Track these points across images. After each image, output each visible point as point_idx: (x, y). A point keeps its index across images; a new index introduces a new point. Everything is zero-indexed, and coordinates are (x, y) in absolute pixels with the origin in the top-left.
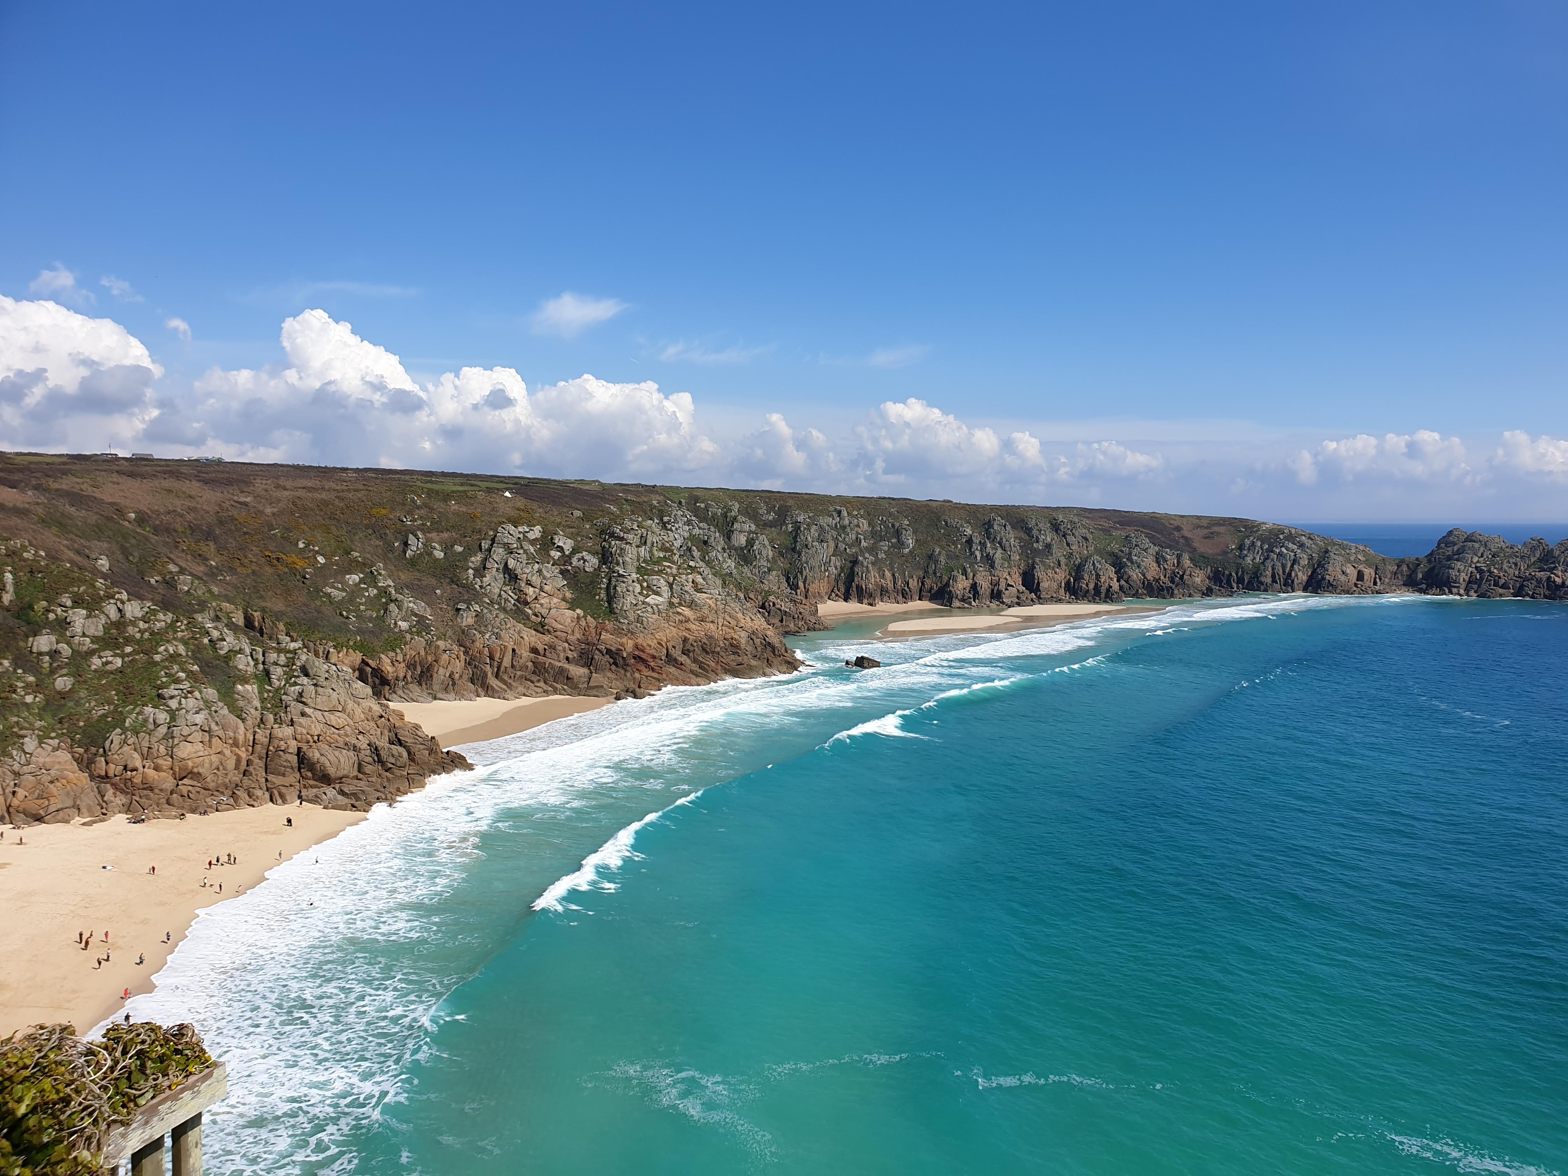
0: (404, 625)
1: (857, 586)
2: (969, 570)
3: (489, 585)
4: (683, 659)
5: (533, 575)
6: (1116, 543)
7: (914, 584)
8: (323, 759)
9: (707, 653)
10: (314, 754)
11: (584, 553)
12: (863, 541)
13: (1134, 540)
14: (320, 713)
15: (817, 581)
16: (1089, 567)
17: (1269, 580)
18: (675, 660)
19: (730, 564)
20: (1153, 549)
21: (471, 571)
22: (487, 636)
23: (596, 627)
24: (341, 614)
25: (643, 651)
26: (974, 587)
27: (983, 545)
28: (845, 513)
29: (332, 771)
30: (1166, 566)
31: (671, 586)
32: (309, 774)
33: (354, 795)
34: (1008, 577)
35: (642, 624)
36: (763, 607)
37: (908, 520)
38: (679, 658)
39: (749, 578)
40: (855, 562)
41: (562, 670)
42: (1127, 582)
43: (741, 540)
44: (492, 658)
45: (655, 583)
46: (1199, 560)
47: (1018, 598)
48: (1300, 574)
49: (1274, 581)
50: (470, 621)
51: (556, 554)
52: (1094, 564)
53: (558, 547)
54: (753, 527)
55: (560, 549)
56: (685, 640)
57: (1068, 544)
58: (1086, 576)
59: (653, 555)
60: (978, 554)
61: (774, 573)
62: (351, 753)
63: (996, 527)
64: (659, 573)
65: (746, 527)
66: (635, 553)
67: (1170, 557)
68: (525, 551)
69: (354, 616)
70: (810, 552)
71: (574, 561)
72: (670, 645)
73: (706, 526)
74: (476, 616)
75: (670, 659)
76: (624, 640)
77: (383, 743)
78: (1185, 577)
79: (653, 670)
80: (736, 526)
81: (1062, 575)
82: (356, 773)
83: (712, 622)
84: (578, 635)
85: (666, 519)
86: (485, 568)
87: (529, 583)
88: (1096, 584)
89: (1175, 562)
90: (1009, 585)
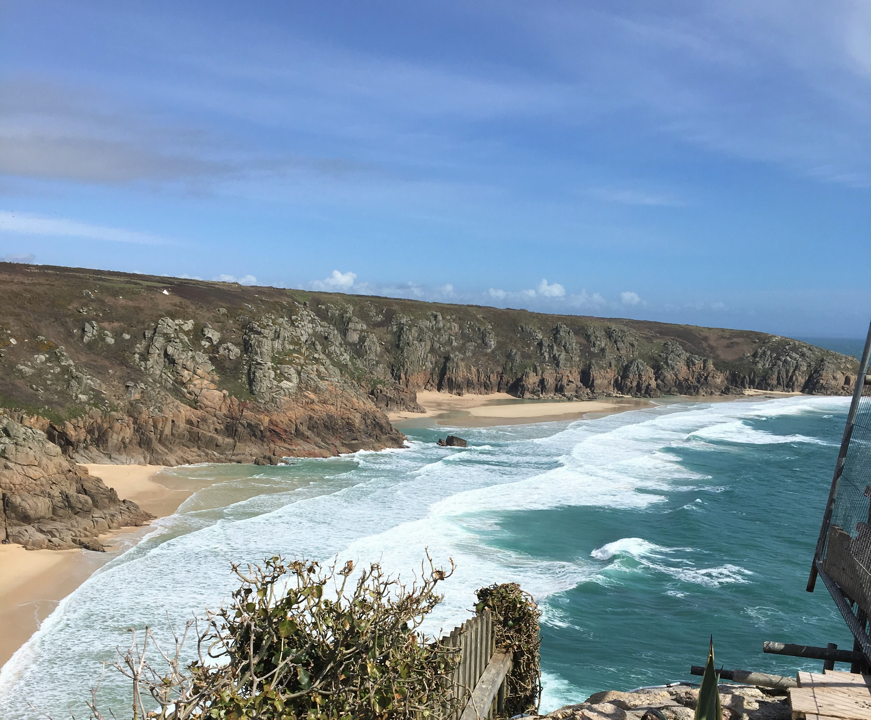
0: (83, 397)
1: (449, 379)
2: (539, 368)
3: (152, 367)
4: (309, 433)
5: (187, 361)
6: (656, 350)
7: (494, 378)
8: (24, 504)
9: (328, 429)
10: (17, 500)
11: (229, 344)
12: (454, 341)
13: (670, 347)
14: (20, 467)
15: (416, 373)
16: (633, 368)
17: (775, 382)
18: (303, 434)
19: (346, 357)
20: (685, 355)
21: (137, 356)
22: (151, 409)
23: (239, 405)
24: (32, 388)
25: (277, 426)
26: (542, 382)
27: (551, 347)
28: (440, 318)
29: (31, 513)
30: (694, 369)
31: (299, 373)
32: (13, 515)
33: (50, 532)
34: (569, 375)
35: (276, 403)
36: (372, 393)
37: (491, 325)
38: (306, 433)
39: (361, 369)
40: (447, 359)
41: (212, 439)
42: (662, 381)
43: (354, 337)
44: (155, 426)
45: (286, 370)
46: (720, 366)
47: (577, 392)
48: (800, 378)
49: (779, 383)
50: (137, 396)
51: (205, 344)
52: (638, 366)
53: (208, 338)
54: (365, 327)
55: (210, 340)
56: (311, 418)
57: (618, 349)
58: (631, 376)
59: (284, 347)
60: (546, 355)
61: (381, 366)
62: (47, 500)
63: (562, 333)
64: (290, 362)
65: (359, 327)
66: (270, 345)
67: (699, 363)
68: (181, 341)
69: (42, 389)
70: (411, 349)
71: (221, 351)
72: (298, 422)
73: (326, 324)
74: (142, 392)
75: (298, 434)
76: (262, 417)
77: (72, 491)
78: (709, 378)
79: (285, 441)
80: (351, 325)
81: (612, 374)
82: (51, 515)
83: (333, 404)
84: (224, 411)
85: (294, 317)
86: (148, 353)
87: (185, 367)
88: (639, 382)
89: (702, 365)
90: (570, 381)
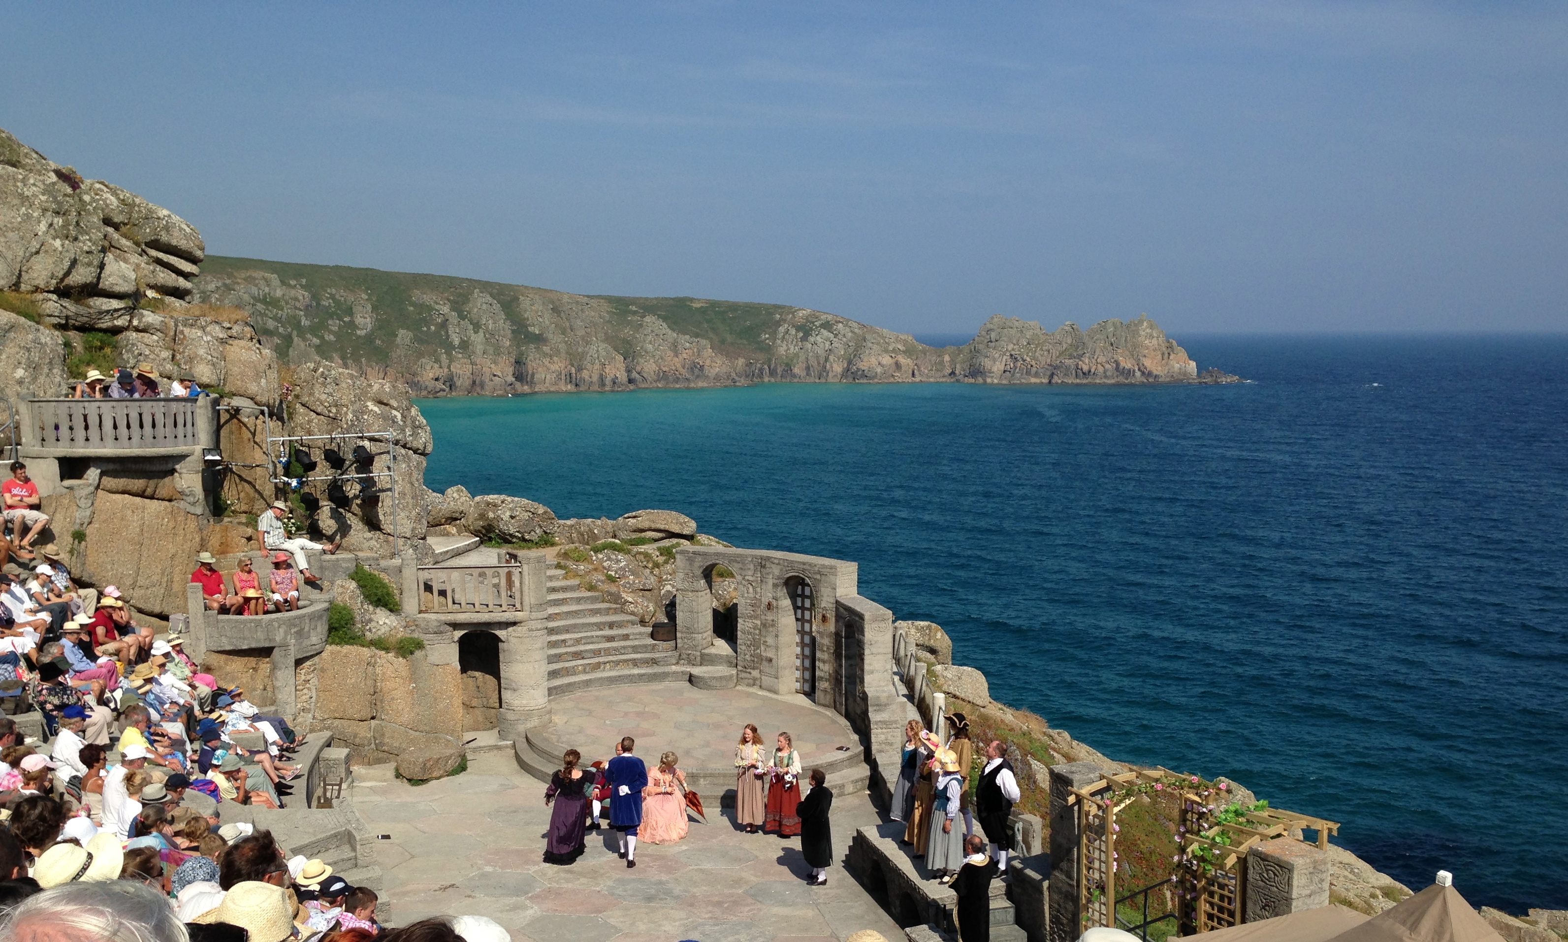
2: (443, 357)
6: (631, 330)
12: (303, 318)
13: (650, 325)
16: (592, 355)
20: (671, 336)
26: (450, 377)
27: (462, 327)
28: (277, 282)
30: (685, 356)
34: (493, 366)
37: (367, 294)
48: (835, 365)
52: (598, 352)
57: (572, 329)
60: (456, 338)
67: (691, 347)
78: (706, 368)
88: (601, 375)
89: (695, 350)
90: (495, 375)
